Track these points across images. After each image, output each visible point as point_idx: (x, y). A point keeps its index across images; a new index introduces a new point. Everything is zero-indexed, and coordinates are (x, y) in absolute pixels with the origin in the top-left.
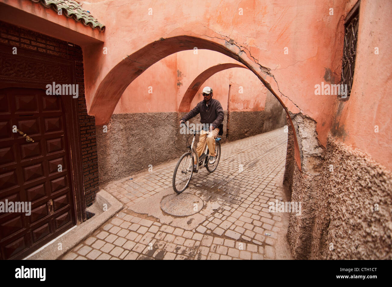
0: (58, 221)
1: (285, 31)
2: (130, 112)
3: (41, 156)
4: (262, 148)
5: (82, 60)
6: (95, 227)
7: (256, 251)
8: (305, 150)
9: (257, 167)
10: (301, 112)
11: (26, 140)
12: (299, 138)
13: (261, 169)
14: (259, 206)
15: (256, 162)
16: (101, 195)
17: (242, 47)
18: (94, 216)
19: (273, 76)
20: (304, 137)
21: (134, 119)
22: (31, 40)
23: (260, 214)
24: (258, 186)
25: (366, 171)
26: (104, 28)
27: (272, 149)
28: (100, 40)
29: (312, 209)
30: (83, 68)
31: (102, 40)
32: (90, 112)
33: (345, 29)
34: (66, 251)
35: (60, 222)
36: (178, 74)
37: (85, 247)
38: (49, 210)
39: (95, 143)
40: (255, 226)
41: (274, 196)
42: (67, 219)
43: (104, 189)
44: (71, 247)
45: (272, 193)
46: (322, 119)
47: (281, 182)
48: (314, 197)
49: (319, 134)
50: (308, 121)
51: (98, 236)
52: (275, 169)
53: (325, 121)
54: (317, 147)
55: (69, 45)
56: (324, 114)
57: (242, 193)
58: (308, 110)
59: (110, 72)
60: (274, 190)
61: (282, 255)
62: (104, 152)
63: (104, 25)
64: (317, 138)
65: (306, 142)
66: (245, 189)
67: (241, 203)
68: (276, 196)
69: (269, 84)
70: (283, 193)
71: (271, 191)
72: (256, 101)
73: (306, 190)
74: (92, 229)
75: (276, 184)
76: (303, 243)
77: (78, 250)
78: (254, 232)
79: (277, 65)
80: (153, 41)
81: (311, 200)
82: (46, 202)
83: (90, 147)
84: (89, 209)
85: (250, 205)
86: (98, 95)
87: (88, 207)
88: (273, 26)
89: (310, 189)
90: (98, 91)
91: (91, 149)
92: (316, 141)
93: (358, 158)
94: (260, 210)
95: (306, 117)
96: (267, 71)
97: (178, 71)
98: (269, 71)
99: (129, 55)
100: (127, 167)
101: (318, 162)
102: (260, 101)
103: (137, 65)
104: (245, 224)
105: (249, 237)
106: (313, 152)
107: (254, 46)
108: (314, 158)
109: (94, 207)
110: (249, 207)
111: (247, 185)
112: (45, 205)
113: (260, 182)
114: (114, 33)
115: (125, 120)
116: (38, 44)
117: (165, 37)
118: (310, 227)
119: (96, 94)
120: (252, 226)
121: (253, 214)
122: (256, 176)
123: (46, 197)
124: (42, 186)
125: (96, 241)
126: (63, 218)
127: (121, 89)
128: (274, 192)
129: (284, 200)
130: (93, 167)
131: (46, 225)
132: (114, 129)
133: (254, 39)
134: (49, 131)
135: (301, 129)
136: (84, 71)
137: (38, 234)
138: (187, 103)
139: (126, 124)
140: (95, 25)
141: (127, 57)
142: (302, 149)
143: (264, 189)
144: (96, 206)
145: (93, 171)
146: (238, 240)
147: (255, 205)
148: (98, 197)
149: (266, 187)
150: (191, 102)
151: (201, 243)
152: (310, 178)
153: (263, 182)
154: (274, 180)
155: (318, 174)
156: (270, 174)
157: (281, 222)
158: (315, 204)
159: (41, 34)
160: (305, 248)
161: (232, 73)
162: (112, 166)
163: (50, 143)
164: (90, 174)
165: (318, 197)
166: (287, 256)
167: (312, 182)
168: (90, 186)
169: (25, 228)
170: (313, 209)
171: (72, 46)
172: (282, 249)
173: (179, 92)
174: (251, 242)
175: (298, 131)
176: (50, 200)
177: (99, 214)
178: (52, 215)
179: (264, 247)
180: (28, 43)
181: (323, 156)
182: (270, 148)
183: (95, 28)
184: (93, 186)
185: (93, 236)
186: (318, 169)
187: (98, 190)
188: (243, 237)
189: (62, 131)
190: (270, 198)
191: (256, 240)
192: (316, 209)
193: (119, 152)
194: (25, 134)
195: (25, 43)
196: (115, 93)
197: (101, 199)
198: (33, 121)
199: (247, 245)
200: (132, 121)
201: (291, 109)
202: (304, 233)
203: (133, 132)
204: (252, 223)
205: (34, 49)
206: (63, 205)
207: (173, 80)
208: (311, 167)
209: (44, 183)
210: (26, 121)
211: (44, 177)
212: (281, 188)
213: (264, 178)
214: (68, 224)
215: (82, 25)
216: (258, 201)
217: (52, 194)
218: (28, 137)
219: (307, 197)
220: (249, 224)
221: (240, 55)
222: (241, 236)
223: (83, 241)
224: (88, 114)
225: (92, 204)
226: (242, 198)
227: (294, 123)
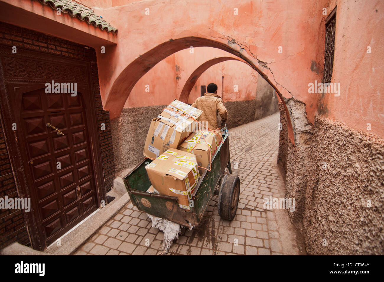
0: (85, 204)
1: (278, 31)
2: (137, 106)
3: (69, 148)
4: (256, 134)
5: (96, 61)
6: (120, 206)
7: (260, 215)
8: (297, 128)
9: (253, 151)
10: (293, 97)
11: (57, 134)
12: (292, 118)
13: (256, 152)
14: (258, 182)
15: (251, 147)
16: (118, 181)
17: (242, 45)
18: (115, 199)
19: (270, 69)
20: (296, 117)
21: (141, 113)
22: (56, 46)
23: (259, 189)
24: (256, 166)
25: (342, 134)
26: (117, 31)
27: (265, 135)
28: (114, 42)
29: (304, 176)
30: (97, 68)
31: (115, 42)
32: (105, 107)
33: (326, 28)
34: (101, 225)
35: (87, 205)
36: (177, 69)
37: (115, 222)
38: (78, 195)
39: (110, 135)
40: (256, 198)
41: (271, 174)
42: (92, 202)
43: (119, 176)
44: (104, 223)
45: (268, 171)
46: (310, 102)
47: (275, 162)
48: (306, 165)
49: (308, 114)
50: (299, 104)
51: (124, 213)
52: (269, 152)
53: (313, 103)
54: (307, 125)
55: (85, 47)
56: (312, 97)
57: (242, 173)
58: (299, 95)
59: (124, 71)
60: (269, 169)
61: (281, 217)
62: (117, 143)
63: (117, 29)
64: (306, 118)
65: (298, 121)
66: (244, 170)
67: (242, 181)
68: (272, 173)
69: (266, 75)
70: (278, 171)
71: (267, 169)
72: (247, 90)
73: (299, 160)
74: (118, 208)
75: (271, 164)
76: (299, 203)
77: (111, 224)
78: (256, 202)
79: (272, 60)
80: (163, 42)
81: (303, 168)
82: (74, 188)
83: (106, 139)
84: (109, 194)
85: (250, 182)
86: (112, 92)
87: (108, 192)
88: (268, 27)
89: (302, 159)
90: (113, 88)
91: (108, 140)
92: (306, 119)
93: (337, 127)
94: (259, 185)
95: (297, 101)
96: (264, 64)
97: (176, 66)
98: (266, 64)
99: (141, 55)
100: (137, 156)
101: (308, 137)
102: (251, 91)
103: (147, 63)
104: (247, 197)
105: (253, 206)
106: (304, 129)
107: (253, 44)
108: (305, 134)
109: (113, 192)
110: (249, 184)
111: (246, 167)
112: (74, 191)
113: (257, 163)
114: (126, 36)
115: (133, 113)
116: (61, 48)
117: (174, 38)
118: (304, 190)
119: (111, 90)
120: (254, 198)
121: (253, 189)
122: (253, 158)
123: (74, 184)
124: (71, 174)
125: (123, 217)
126: (88, 202)
127: (131, 85)
128: (270, 171)
129: (279, 176)
130: (110, 157)
131: (76, 208)
132: (125, 122)
133: (252, 38)
134: (74, 125)
135: (293, 111)
136: (98, 70)
137: (71, 216)
138: (186, 95)
139: (134, 117)
140: (110, 29)
141: (139, 56)
142: (295, 127)
143: (261, 169)
144: (115, 191)
145: (110, 160)
146: (244, 209)
147: (254, 182)
148: (116, 183)
149: (263, 167)
150: (189, 94)
151: (212, 213)
152: (302, 150)
153: (259, 163)
154: (269, 160)
155: (308, 146)
156: (265, 156)
157: (278, 193)
158: (307, 171)
159: (64, 40)
160: (300, 207)
161: (224, 65)
162: (125, 156)
163: (75, 136)
164: (107, 162)
165: (309, 165)
166: (285, 218)
167: (304, 153)
168: (109, 174)
169: (60, 210)
170: (306, 175)
171: (88, 48)
172: (281, 213)
173: (178, 86)
174: (255, 210)
175: (291, 112)
176: (78, 186)
177: (119, 198)
178: (80, 199)
179: (266, 213)
180: (54, 48)
181: (312, 132)
182: (263, 134)
183: (110, 31)
184: (111, 174)
185: (120, 214)
186: (308, 143)
187: (115, 177)
188: (247, 206)
189: (83, 125)
190: (267, 176)
191: (259, 208)
192: (308, 175)
193: (130, 142)
194: (56, 128)
195: (52, 49)
196: (126, 90)
197: (119, 185)
198: (62, 117)
199: (251, 212)
200: (139, 114)
201: (285, 95)
202: (299, 195)
203: (141, 124)
204: (254, 196)
205: (59, 54)
206: (88, 190)
207: (172, 75)
208: (303, 141)
209: (72, 171)
210: (56, 117)
211: (72, 166)
212: (276, 167)
213: (260, 160)
214: (93, 207)
215: (100, 30)
216: (257, 179)
217: (79, 181)
218: (59, 131)
219: (300, 166)
220: (251, 196)
221: (241, 52)
222: (245, 206)
223: (113, 217)
224: (104, 110)
225: (110, 189)
226: (242, 177)
227: (288, 106)
